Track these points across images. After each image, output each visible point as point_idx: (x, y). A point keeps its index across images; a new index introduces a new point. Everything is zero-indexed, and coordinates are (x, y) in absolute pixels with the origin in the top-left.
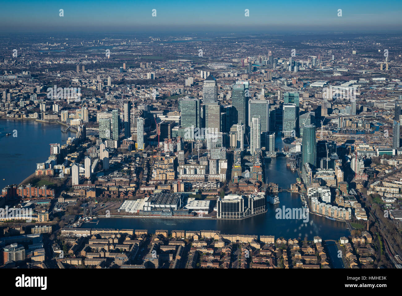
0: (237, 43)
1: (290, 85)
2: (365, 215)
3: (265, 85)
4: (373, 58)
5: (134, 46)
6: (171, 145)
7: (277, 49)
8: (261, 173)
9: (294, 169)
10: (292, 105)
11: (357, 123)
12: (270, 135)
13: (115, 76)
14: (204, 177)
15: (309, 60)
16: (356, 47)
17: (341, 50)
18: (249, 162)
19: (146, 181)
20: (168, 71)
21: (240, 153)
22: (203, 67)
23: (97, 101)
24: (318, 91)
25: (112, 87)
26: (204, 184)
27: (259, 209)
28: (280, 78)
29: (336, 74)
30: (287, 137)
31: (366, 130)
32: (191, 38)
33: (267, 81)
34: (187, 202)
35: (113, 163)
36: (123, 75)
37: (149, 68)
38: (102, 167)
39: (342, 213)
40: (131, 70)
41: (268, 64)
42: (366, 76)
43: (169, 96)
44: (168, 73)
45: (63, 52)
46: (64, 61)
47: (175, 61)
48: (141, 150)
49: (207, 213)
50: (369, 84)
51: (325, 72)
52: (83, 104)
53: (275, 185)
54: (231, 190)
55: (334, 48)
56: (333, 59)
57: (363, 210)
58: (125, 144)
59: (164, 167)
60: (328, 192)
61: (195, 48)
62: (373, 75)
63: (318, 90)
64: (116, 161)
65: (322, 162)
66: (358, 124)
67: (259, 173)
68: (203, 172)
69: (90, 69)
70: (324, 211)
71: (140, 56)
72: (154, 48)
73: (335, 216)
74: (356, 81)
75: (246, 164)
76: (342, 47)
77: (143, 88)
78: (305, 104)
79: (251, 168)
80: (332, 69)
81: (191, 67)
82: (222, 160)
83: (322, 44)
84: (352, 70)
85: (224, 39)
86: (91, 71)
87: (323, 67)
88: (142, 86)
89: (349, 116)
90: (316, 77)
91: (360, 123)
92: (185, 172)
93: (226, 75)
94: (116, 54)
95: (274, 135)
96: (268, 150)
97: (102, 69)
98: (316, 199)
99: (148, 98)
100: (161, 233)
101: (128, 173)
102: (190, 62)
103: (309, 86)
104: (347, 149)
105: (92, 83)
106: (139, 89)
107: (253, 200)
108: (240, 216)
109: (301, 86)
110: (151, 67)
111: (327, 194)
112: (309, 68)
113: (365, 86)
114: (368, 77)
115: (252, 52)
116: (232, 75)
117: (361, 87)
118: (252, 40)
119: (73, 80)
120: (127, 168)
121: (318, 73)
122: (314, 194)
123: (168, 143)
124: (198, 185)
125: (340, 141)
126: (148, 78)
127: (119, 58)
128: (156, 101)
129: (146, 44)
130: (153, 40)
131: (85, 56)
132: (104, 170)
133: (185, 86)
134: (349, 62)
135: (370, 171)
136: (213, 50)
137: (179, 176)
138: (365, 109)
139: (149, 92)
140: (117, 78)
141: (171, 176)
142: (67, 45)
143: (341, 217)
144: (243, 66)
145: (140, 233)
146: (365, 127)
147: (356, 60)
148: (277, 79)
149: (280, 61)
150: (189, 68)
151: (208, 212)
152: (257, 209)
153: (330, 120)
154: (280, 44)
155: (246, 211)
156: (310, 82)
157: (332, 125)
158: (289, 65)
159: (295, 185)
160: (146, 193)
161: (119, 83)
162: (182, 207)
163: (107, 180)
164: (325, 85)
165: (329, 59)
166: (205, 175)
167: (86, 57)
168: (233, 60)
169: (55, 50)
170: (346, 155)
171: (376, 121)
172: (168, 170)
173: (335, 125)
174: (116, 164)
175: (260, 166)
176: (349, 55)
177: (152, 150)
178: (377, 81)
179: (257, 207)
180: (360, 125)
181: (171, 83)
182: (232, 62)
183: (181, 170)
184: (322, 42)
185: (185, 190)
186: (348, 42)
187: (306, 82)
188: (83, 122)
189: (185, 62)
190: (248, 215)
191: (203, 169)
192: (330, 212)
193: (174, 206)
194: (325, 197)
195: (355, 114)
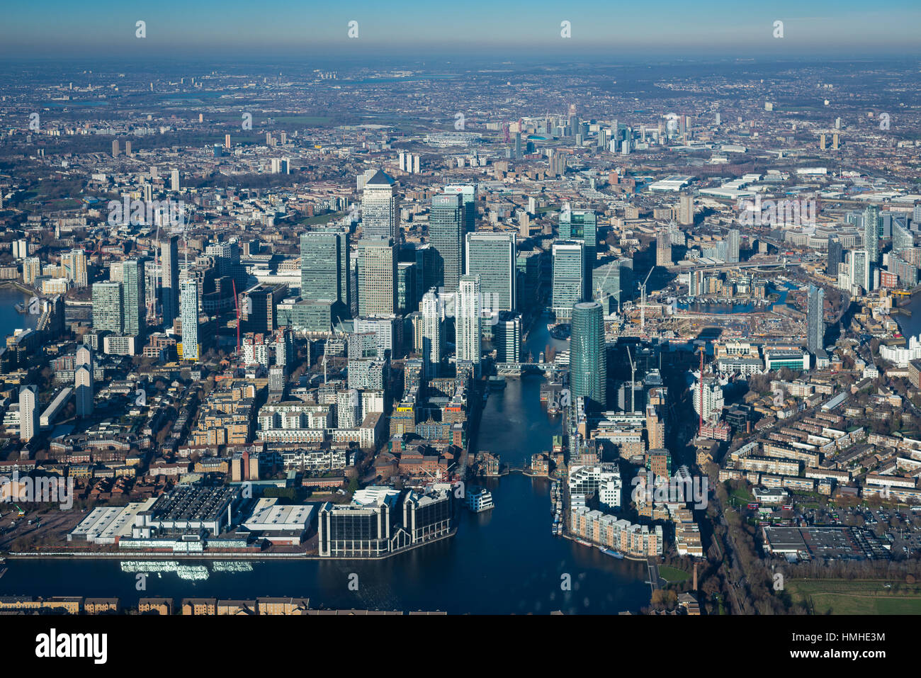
0: (509, 83)
1: (602, 187)
2: (696, 544)
3: (544, 188)
4: (810, 119)
5: (272, 91)
6: (262, 349)
7: (596, 100)
8: (460, 426)
9: (554, 411)
10: (575, 243)
11: (735, 286)
12: (507, 323)
13: (199, 166)
14: (321, 435)
15: (660, 126)
16: (776, 94)
17: (741, 101)
18: (442, 395)
19: (171, 450)
20: (328, 153)
21: (418, 372)
22: (414, 142)
23: (129, 230)
24: (664, 202)
25: (181, 192)
26: (314, 456)
27: (433, 528)
28: (582, 170)
29: (716, 160)
30: (562, 322)
31: (755, 303)
32: (408, 73)
33: (552, 178)
34: (253, 510)
35: (107, 397)
36: (218, 163)
37: (286, 146)
38: (75, 410)
39: (640, 538)
40: (241, 152)
41: (565, 134)
42: (783, 164)
43: (311, 215)
44: (326, 158)
45: (100, 106)
46: (91, 130)
47: (354, 128)
48: (191, 362)
49: (296, 541)
50: (787, 184)
51: (693, 155)
52: (94, 238)
53: (492, 457)
54: (380, 472)
55: (727, 97)
56: (718, 122)
57: (695, 528)
58: (155, 344)
59: (228, 408)
60: (614, 479)
61: (410, 96)
62: (802, 161)
63: (666, 198)
64: (119, 391)
65: (621, 393)
66: (738, 287)
67: (456, 426)
68: (320, 423)
69: (145, 148)
70: (597, 531)
71: (276, 115)
72: (316, 97)
73: (622, 545)
74: (757, 177)
75: (432, 400)
76: (745, 94)
77: (254, 195)
78: (623, 236)
79: (443, 409)
80: (710, 146)
81: (387, 143)
82: (370, 391)
83: (701, 86)
84: (756, 148)
85: (483, 74)
86: (146, 154)
87: (689, 143)
88: (253, 190)
89: (721, 265)
90: (670, 166)
91: (743, 284)
92: (277, 424)
93: (461, 162)
94: (222, 110)
95: (517, 322)
96: (502, 358)
97: (173, 147)
98: (581, 500)
99: (256, 221)
100: (152, 607)
101: (136, 424)
102: (388, 129)
103: (647, 189)
104: (696, 353)
105: (137, 182)
106: (244, 197)
107: (417, 505)
108: (378, 550)
109: (629, 189)
110: (292, 143)
111: (610, 486)
112: (658, 145)
113: (775, 190)
114: (789, 167)
115: (537, 106)
116: (473, 162)
117: (767, 192)
118: (546, 76)
119: (94, 176)
120: (139, 412)
121: (676, 156)
122: (584, 482)
123: (254, 343)
124: (299, 460)
125: (686, 332)
126: (274, 171)
127: (223, 121)
128: (274, 229)
129: (301, 86)
130: (320, 78)
131: (146, 116)
132: (80, 417)
133: (356, 191)
134: (753, 130)
135: (737, 416)
136: (450, 101)
137: (259, 433)
138: (763, 247)
139: (264, 207)
140: (200, 169)
141: (238, 435)
142: (117, 89)
143: (636, 549)
144: (507, 140)
145: (97, 606)
146: (753, 294)
147: (771, 124)
148: (577, 171)
149: (593, 128)
150: (380, 147)
151: (299, 539)
152: (426, 530)
153: (675, 275)
154: (606, 87)
155: (397, 535)
156: (652, 180)
157: (678, 288)
158: (612, 137)
159: (541, 457)
160: (162, 482)
161: (201, 184)
162: (233, 526)
163: (71, 448)
164: (684, 185)
165: (710, 121)
166: (326, 431)
167: (150, 118)
168: (489, 126)
169: (84, 101)
170: (690, 371)
171: (784, 278)
172: (235, 418)
173: (684, 288)
174: (115, 401)
175: (462, 407)
176: (756, 113)
177: (217, 361)
178: (806, 176)
179: (426, 524)
180: (741, 289)
181: (325, 183)
182: (484, 131)
183: (267, 418)
184: (703, 82)
185: (262, 476)
186: (762, 81)
187: (641, 178)
188: (73, 286)
189: (375, 132)
190: (401, 545)
191: (321, 414)
192: (612, 534)
193: (212, 525)
194: (607, 494)
195: (737, 260)
